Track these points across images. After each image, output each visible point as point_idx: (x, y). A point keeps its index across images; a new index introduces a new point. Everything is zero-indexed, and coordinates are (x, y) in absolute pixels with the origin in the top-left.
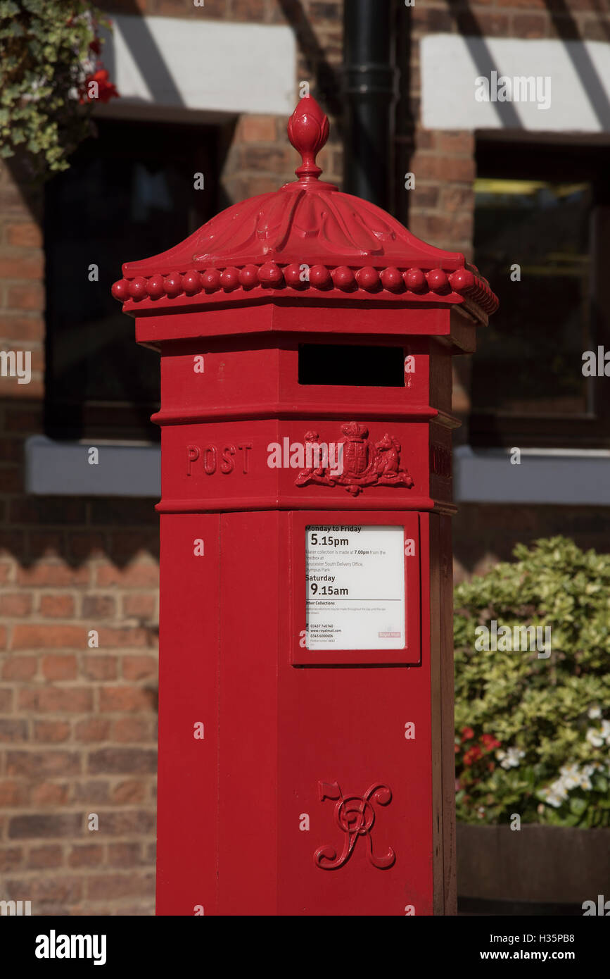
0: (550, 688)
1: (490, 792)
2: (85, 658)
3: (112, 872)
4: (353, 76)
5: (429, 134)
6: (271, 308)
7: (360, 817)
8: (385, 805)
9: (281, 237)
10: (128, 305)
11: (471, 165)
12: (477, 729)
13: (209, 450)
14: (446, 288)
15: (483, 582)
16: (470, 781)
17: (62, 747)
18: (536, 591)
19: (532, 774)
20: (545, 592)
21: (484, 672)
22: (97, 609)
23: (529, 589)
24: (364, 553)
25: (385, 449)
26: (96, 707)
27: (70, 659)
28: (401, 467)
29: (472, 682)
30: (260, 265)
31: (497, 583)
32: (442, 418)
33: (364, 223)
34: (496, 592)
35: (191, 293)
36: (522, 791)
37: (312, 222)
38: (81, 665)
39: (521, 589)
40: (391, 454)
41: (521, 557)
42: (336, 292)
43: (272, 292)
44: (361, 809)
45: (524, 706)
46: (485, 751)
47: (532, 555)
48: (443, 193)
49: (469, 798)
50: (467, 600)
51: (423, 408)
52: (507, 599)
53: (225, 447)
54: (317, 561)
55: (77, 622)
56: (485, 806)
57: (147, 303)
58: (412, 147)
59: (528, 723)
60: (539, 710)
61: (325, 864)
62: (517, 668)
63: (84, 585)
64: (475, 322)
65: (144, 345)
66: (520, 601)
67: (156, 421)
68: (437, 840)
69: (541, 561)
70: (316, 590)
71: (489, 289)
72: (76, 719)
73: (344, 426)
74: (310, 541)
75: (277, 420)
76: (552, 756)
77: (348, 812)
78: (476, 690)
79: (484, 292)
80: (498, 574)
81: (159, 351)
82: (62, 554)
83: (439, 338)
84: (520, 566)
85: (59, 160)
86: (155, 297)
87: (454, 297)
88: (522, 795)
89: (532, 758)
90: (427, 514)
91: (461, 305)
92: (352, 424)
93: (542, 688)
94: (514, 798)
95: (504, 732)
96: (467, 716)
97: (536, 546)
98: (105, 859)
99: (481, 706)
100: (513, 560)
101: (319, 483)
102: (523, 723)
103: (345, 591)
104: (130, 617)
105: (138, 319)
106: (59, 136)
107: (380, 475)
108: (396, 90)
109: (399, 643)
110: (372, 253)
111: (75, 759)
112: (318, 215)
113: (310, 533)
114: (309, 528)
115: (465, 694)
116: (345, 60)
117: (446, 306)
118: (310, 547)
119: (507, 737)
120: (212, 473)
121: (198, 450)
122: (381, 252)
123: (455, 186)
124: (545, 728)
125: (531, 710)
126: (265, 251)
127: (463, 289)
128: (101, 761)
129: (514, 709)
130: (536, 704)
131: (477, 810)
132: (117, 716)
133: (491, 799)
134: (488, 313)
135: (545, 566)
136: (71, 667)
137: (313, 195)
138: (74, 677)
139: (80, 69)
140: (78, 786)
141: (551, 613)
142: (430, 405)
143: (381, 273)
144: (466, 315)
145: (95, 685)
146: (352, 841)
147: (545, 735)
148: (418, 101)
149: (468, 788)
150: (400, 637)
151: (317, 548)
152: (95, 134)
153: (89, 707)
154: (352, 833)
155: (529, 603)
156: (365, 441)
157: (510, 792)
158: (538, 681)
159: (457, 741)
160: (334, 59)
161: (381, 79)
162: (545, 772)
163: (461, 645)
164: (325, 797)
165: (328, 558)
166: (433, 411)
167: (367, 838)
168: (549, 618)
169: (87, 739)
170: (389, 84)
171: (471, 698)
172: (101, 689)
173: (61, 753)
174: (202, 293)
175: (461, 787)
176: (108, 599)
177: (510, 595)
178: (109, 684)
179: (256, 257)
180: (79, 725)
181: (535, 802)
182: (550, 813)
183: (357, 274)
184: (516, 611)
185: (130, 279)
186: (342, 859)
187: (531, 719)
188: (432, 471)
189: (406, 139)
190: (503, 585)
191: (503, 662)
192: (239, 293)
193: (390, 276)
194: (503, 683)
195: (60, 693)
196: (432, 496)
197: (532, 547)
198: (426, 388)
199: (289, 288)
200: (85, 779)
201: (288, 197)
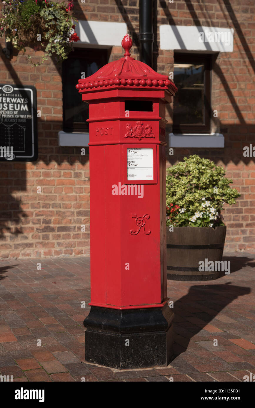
0: (192, 193)
1: (177, 219)
2: (75, 188)
3: (83, 240)
4: (142, 35)
5: (162, 51)
6: (117, 90)
7: (142, 222)
8: (148, 219)
9: (120, 72)
10: (80, 91)
11: (173, 59)
12: (174, 204)
13: (102, 129)
14: (163, 85)
15: (176, 167)
16: (172, 217)
17: (70, 210)
18: (189, 169)
19: (188, 214)
20: (191, 169)
21: (176, 189)
22: (77, 175)
23: (187, 168)
24: (142, 155)
25: (148, 128)
26: (78, 200)
27: (71, 188)
28: (152, 133)
29: (173, 192)
30: (114, 79)
31: (179, 167)
32: (163, 120)
33: (142, 68)
34: (179, 169)
35: (96, 87)
36: (185, 218)
37: (128, 68)
38: (74, 190)
39: (185, 168)
40: (149, 129)
41: (185, 160)
42: (134, 86)
43: (117, 86)
44: (142, 220)
45: (186, 198)
46: (176, 209)
47: (188, 159)
48: (166, 66)
49: (172, 221)
50: (171, 171)
51: (157, 117)
52: (182, 171)
53: (106, 128)
54: (130, 157)
55: (72, 179)
56: (176, 222)
57: (85, 90)
58: (158, 54)
59: (187, 202)
60: (190, 198)
61: (133, 234)
62: (184, 188)
63: (74, 169)
64: (171, 95)
65: (85, 101)
66: (185, 171)
67: (88, 121)
68: (161, 228)
69: (191, 161)
70: (130, 165)
71: (175, 86)
72: (73, 203)
73: (137, 122)
74: (128, 152)
75: (119, 121)
76: (193, 210)
77: (139, 221)
78: (174, 194)
79: (173, 86)
80: (180, 165)
81: (88, 103)
82: (68, 161)
83: (162, 99)
84: (185, 162)
85: (65, 56)
86: (87, 88)
87: (166, 87)
88: (185, 220)
89: (188, 210)
90: (159, 145)
91: (167, 90)
92: (139, 121)
93: (190, 193)
94: (183, 220)
95: (181, 204)
96: (171, 201)
97: (190, 157)
98: (81, 237)
99: (175, 198)
100: (183, 161)
101: (131, 137)
102: (186, 202)
103: (137, 165)
104: (86, 177)
105: (83, 94)
106: (64, 50)
107: (146, 135)
108: (153, 39)
109: (152, 178)
110: (144, 76)
111: (73, 213)
112: (130, 66)
113: (128, 150)
114: (128, 149)
115: (171, 195)
116: (140, 32)
117: (163, 90)
118: (128, 154)
119: (181, 206)
120: (103, 135)
121: (99, 129)
122: (146, 76)
123: (169, 65)
124: (191, 203)
125: (188, 199)
126: (116, 75)
127: (168, 85)
128: (79, 213)
129: (183, 198)
130: (189, 197)
131: (174, 223)
132: (83, 202)
133: (177, 221)
134: (175, 92)
135: (191, 162)
136: (71, 190)
137: (128, 61)
138: (73, 193)
139: (70, 33)
140: (74, 219)
141: (193, 174)
142: (159, 116)
143: (146, 81)
144: (169, 93)
145: (78, 194)
146: (140, 228)
147: (191, 205)
148: (159, 42)
149: (171, 218)
150: (152, 177)
151: (130, 154)
152: (73, 51)
153: (76, 200)
154: (140, 226)
155: (187, 172)
156: (142, 126)
157: (182, 219)
158: (189, 191)
159: (169, 207)
160: (137, 31)
161: (149, 36)
162: (191, 214)
163: (170, 183)
164: (133, 217)
165: (133, 157)
166: (161, 118)
167: (143, 227)
168: (192, 175)
169: (76, 208)
170: (152, 38)
171: (172, 196)
172: (79, 195)
173: (69, 211)
174: (99, 87)
175: (170, 218)
176: (80, 173)
177: (182, 170)
178: (81, 194)
179: (113, 77)
180: (74, 204)
181: (188, 221)
182: (192, 224)
183: (140, 81)
184: (184, 174)
185: (80, 84)
186: (137, 232)
187: (188, 201)
188: (160, 134)
189: (156, 52)
190: (181, 167)
191: (181, 187)
192: (109, 87)
193: (148, 82)
194: (181, 192)
195: (69, 196)
196: (160, 140)
197: (188, 157)
198: (158, 112)
199: (122, 85)
200: (76, 218)
201: (122, 61)
